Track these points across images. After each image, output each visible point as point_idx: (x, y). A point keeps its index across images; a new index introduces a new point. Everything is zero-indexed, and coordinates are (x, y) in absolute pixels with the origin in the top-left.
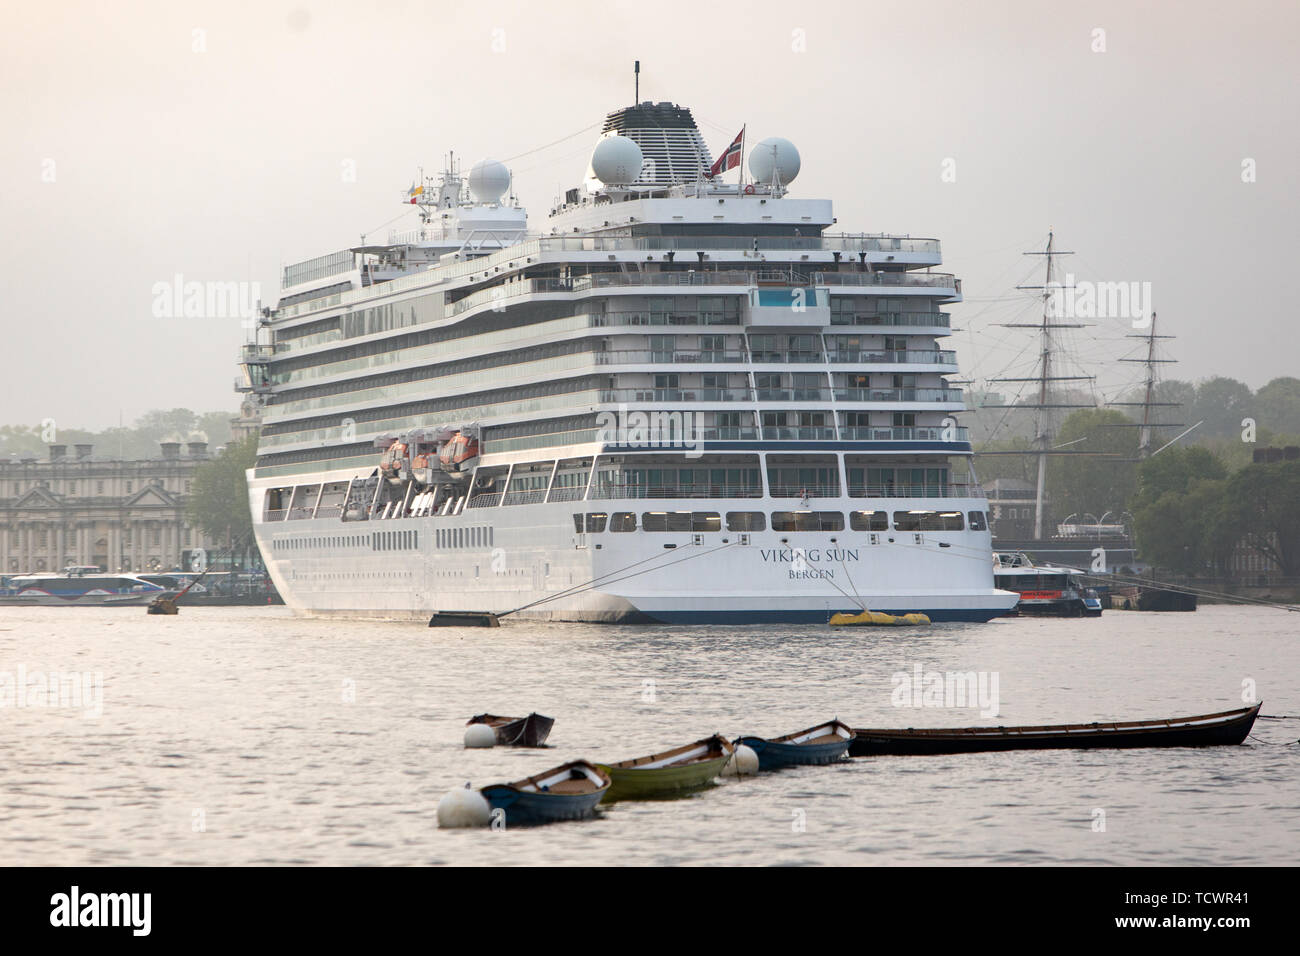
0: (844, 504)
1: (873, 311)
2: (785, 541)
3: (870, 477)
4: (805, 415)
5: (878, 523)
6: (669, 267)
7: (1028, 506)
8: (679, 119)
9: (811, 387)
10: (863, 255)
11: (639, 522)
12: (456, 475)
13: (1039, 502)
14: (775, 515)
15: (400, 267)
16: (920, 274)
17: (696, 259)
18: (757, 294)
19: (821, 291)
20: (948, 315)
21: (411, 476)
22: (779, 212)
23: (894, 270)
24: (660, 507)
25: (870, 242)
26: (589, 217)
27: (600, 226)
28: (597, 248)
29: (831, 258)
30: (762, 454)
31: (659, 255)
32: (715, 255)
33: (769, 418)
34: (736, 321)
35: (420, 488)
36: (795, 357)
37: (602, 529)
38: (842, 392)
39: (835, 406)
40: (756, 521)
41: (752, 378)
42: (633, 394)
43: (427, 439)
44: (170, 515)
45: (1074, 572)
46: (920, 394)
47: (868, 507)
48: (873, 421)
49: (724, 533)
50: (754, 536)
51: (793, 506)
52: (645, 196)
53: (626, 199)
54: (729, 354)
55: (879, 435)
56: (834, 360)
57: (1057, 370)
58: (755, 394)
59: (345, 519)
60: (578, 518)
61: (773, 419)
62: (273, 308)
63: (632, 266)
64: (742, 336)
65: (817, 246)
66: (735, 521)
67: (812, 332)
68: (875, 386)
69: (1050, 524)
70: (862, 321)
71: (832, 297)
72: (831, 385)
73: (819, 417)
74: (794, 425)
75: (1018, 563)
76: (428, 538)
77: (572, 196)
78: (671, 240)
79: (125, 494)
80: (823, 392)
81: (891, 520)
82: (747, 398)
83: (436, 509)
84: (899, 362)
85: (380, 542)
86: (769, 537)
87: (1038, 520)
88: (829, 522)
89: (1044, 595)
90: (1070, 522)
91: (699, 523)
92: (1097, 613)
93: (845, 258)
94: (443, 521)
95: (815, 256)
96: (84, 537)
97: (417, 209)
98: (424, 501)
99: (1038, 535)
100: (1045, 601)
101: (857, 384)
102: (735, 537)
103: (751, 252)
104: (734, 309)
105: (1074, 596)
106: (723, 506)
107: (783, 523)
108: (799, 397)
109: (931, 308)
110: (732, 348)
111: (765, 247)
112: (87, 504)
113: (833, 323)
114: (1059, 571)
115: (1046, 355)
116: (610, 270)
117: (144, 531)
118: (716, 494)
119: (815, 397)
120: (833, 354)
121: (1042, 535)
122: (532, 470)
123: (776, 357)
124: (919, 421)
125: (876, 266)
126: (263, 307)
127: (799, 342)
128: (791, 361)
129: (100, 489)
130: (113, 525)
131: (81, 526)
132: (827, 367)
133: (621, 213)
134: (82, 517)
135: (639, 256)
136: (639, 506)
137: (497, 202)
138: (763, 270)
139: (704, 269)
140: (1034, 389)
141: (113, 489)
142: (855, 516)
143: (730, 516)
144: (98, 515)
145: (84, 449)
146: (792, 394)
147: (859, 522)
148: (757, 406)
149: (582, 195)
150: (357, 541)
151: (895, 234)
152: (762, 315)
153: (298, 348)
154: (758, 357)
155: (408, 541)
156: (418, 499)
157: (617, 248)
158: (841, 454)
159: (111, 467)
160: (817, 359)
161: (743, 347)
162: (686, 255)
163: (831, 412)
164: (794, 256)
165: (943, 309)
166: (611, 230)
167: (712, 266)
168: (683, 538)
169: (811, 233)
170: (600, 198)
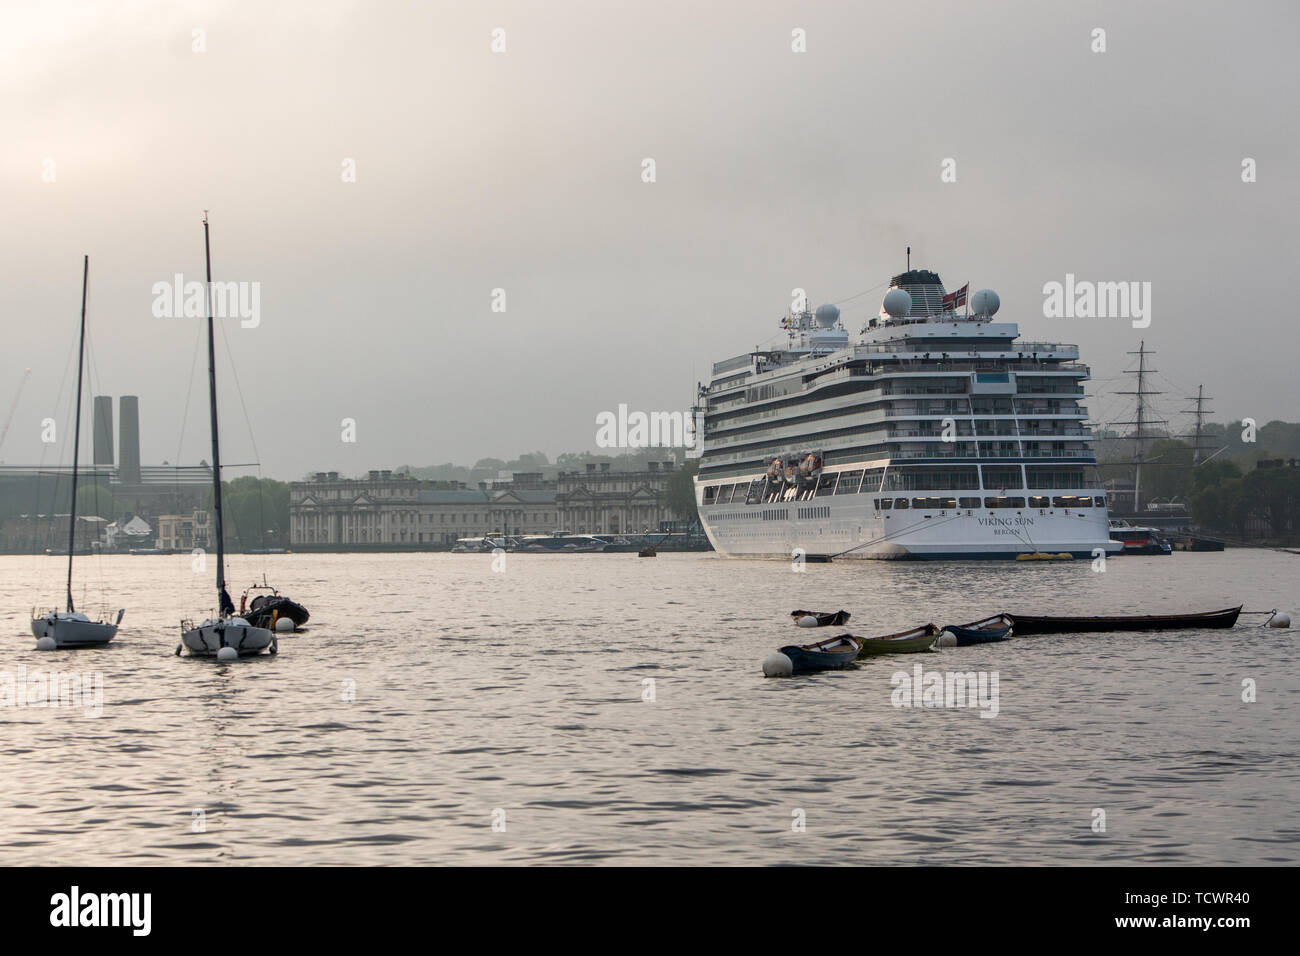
0: (1025, 493)
1: (1040, 385)
2: (992, 513)
3: (1038, 478)
4: (1003, 444)
5: (1044, 503)
6: (927, 363)
7: (1129, 493)
8: (932, 279)
9: (1006, 427)
10: (1035, 354)
11: (911, 504)
12: (810, 478)
13: (1137, 491)
14: (986, 499)
15: (778, 363)
16: (1069, 365)
17: (942, 357)
18: (975, 376)
19: (1012, 374)
20: (1082, 387)
21: (784, 480)
22: (987, 331)
23: (1053, 362)
24: (922, 495)
25: (1039, 347)
26: (882, 334)
27: (888, 339)
28: (886, 352)
29: (1018, 356)
30: (979, 465)
31: (921, 355)
32: (952, 355)
33: (983, 445)
34: (964, 391)
35: (789, 486)
36: (997, 412)
37: (890, 507)
38: (1024, 430)
39: (1020, 438)
40: (976, 503)
41: (973, 422)
42: (906, 432)
43: (793, 458)
44: (653, 502)
45: (1155, 530)
46: (1066, 431)
47: (1038, 495)
48: (1042, 447)
49: (958, 509)
50: (975, 511)
51: (997, 494)
52: (913, 322)
53: (903, 324)
54: (960, 410)
55: (1044, 454)
56: (1019, 413)
57: (1147, 417)
58: (975, 432)
59: (748, 503)
60: (876, 501)
61: (985, 446)
62: (708, 387)
63: (906, 361)
64: (967, 400)
65: (1009, 349)
66: (964, 502)
67: (1007, 397)
68: (1042, 427)
69: (1143, 503)
70: (1035, 391)
71: (1018, 378)
72: (1017, 426)
73: (1011, 445)
74: (997, 450)
75: (1121, 525)
76: (793, 513)
77: (873, 323)
78: (928, 346)
79: (628, 491)
80: (1013, 431)
81: (1051, 502)
82: (971, 434)
83: (798, 497)
84: (1056, 413)
85: (767, 516)
86: (983, 512)
87: (1137, 501)
88: (1017, 503)
89: (1138, 543)
90: (1155, 502)
91: (944, 504)
92: (1169, 553)
93: (1025, 355)
94: (802, 504)
95: (1008, 355)
97: (788, 331)
98: (791, 493)
99: (1136, 509)
100: (1138, 546)
101: (1032, 426)
102: (964, 511)
103: (972, 353)
104: (963, 385)
105: (1155, 543)
106: (958, 494)
107: (991, 503)
108: (999, 434)
109: (1073, 383)
110: (962, 407)
111: (979, 350)
112: (607, 496)
113: (1018, 392)
114: (1146, 529)
115: (1140, 410)
116: (894, 363)
117: (639, 511)
118: (953, 488)
119: (1008, 433)
120: (1018, 409)
121: (1139, 509)
122: (851, 475)
123: (986, 412)
124: (1067, 447)
125: (1042, 360)
126: (702, 386)
127: (1000, 403)
128: (995, 413)
129: (615, 487)
130: (621, 507)
131: (604, 508)
132: (1015, 417)
133: (899, 332)
134: (605, 503)
135: (910, 356)
136: (910, 495)
137: (831, 326)
138: (979, 363)
139: (946, 363)
140: (1133, 428)
141: (622, 488)
142: (1031, 500)
143: (961, 500)
144: (613, 502)
145: (605, 466)
146: (995, 431)
147: (1033, 503)
148: (976, 438)
149: (878, 322)
150: (754, 515)
151: (1052, 342)
152: (979, 388)
153: (722, 408)
154: (976, 411)
155: (782, 515)
156: (788, 492)
157: (898, 352)
158: (1023, 465)
159: (620, 475)
160: (1010, 412)
161: (968, 406)
162: (936, 355)
163: (1017, 442)
164: (996, 355)
165: (1080, 384)
166: (895, 342)
167: (950, 361)
168: (935, 512)
169: (1005, 342)
170: (888, 324)
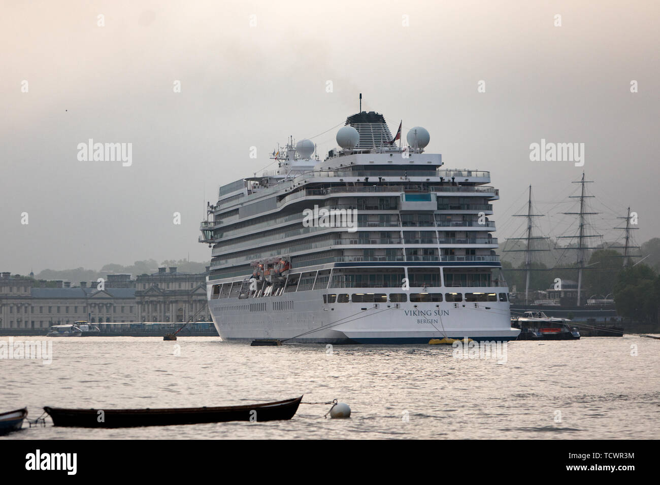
0: (443, 290)
1: (458, 203)
2: (416, 306)
3: (453, 278)
4: (426, 250)
5: (458, 298)
6: (367, 185)
7: (574, 291)
8: (377, 119)
9: (428, 237)
10: (453, 179)
11: (350, 298)
12: (281, 278)
13: (579, 290)
14: (411, 295)
15: (265, 186)
16: (480, 188)
17: (378, 180)
18: (404, 196)
19: (434, 195)
20: (492, 205)
21: (264, 279)
22: (418, 160)
23: (468, 185)
24: (360, 291)
25: (459, 173)
26: (336, 162)
27: (338, 166)
28: (335, 176)
29: (439, 180)
30: (406, 268)
31: (362, 179)
32: (388, 179)
34: (396, 208)
35: (269, 284)
36: (421, 224)
37: (334, 301)
38: (443, 240)
39: (439, 246)
40: (402, 297)
41: (402, 234)
42: (348, 241)
43: (270, 262)
45: (566, 320)
46: (478, 240)
47: (454, 291)
48: (457, 253)
49: (388, 303)
50: (402, 304)
51: (420, 291)
52: (360, 153)
53: (352, 154)
54: (392, 223)
55: (458, 259)
56: (439, 226)
57: (587, 232)
58: (403, 241)
59: (240, 298)
60: (325, 296)
61: (413, 252)
62: (215, 205)
63: (351, 184)
64: (398, 215)
65: (434, 175)
66: (394, 298)
67: (429, 213)
68: (458, 237)
69: (584, 299)
70: (452, 208)
71: (438, 198)
72: (437, 236)
73: (432, 251)
74: (421, 254)
75: (540, 316)
76: (270, 306)
77: (331, 154)
78: (369, 172)
79: (190, 289)
80: (434, 240)
81: (464, 297)
82: (400, 243)
83: (273, 293)
84: (469, 226)
85: (253, 308)
86: (409, 305)
87: (579, 298)
88: (436, 298)
91: (378, 299)
93: (446, 180)
94: (276, 299)
95: (433, 179)
96: (173, 307)
97: (277, 162)
98: (269, 290)
99: (578, 304)
101: (450, 236)
102: (393, 304)
103: (404, 178)
104: (393, 203)
105: (567, 331)
106: (388, 291)
107: (415, 298)
108: (423, 242)
109: (484, 203)
110: (393, 220)
111: (411, 175)
112: (174, 293)
113: (439, 209)
114: (560, 319)
115: (582, 226)
116: (341, 185)
118: (386, 286)
119: (431, 242)
120: (439, 223)
121: (581, 304)
122: (310, 275)
123: (413, 224)
124: (477, 253)
125: (460, 183)
126: (210, 205)
127: (425, 218)
128: (420, 226)
129: (180, 286)
130: (185, 302)
131: (172, 302)
132: (436, 229)
133: (347, 160)
134: (173, 298)
135: (354, 179)
136: (350, 291)
137: (309, 158)
138: (408, 186)
139: (381, 185)
140: (576, 241)
141: (185, 286)
142: (448, 295)
143: (392, 296)
144: (178, 298)
145: (173, 269)
146: (420, 241)
147: (449, 298)
148: (404, 246)
149: (335, 153)
150: (244, 307)
151: (470, 170)
152: (407, 205)
153: (227, 221)
154: (405, 224)
155: (262, 307)
156: (267, 288)
157: (345, 176)
158: (441, 268)
159: (184, 277)
160: (432, 225)
161: (398, 220)
162: (374, 179)
163: (437, 249)
164: (423, 179)
165: (490, 203)
166: (344, 169)
167: (386, 184)
168: (370, 305)
169: (431, 169)
170: (341, 154)
